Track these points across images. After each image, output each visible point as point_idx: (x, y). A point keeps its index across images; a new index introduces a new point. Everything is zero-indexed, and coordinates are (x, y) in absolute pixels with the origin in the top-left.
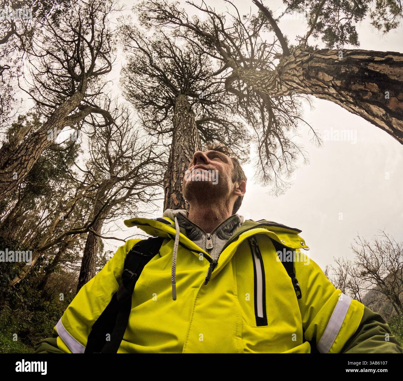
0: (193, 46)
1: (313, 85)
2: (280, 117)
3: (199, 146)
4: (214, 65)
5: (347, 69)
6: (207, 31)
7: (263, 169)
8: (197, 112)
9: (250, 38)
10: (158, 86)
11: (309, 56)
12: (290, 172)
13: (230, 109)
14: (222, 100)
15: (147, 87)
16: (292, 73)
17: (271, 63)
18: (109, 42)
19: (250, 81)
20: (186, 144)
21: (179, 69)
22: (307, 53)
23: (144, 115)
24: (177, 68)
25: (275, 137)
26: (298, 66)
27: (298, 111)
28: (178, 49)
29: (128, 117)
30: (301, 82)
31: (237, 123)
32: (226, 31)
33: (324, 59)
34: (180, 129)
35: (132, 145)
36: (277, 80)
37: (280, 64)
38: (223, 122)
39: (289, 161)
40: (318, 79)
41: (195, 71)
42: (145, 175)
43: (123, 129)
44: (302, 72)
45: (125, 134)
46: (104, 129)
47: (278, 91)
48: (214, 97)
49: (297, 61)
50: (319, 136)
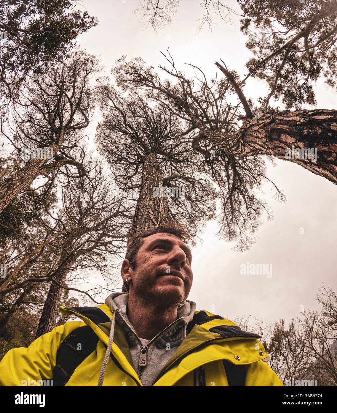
0: (163, 107)
1: (275, 147)
2: (244, 175)
3: (164, 205)
4: (182, 126)
5: (310, 131)
6: (178, 94)
7: (228, 225)
8: (166, 169)
9: (216, 100)
10: (130, 143)
11: (271, 118)
12: (254, 227)
13: (197, 167)
14: (190, 159)
15: (120, 144)
16: (255, 135)
17: (236, 124)
18: (88, 100)
19: (215, 142)
20: (151, 203)
21: (151, 129)
22: (269, 115)
23: (117, 170)
24: (149, 128)
25: (239, 194)
26: (261, 128)
27: (261, 168)
28: (150, 110)
29: (101, 170)
30: (264, 144)
31: (203, 181)
32: (194, 94)
33: (286, 121)
34: (146, 188)
35: (103, 197)
36: (240, 142)
37: (243, 126)
38: (190, 180)
39: (253, 217)
40: (281, 142)
41: (165, 131)
42: (114, 227)
43: (96, 182)
44: (264, 135)
45: (97, 186)
46: (77, 180)
47: (242, 152)
48: (182, 155)
49: (259, 123)
50: (282, 192)
